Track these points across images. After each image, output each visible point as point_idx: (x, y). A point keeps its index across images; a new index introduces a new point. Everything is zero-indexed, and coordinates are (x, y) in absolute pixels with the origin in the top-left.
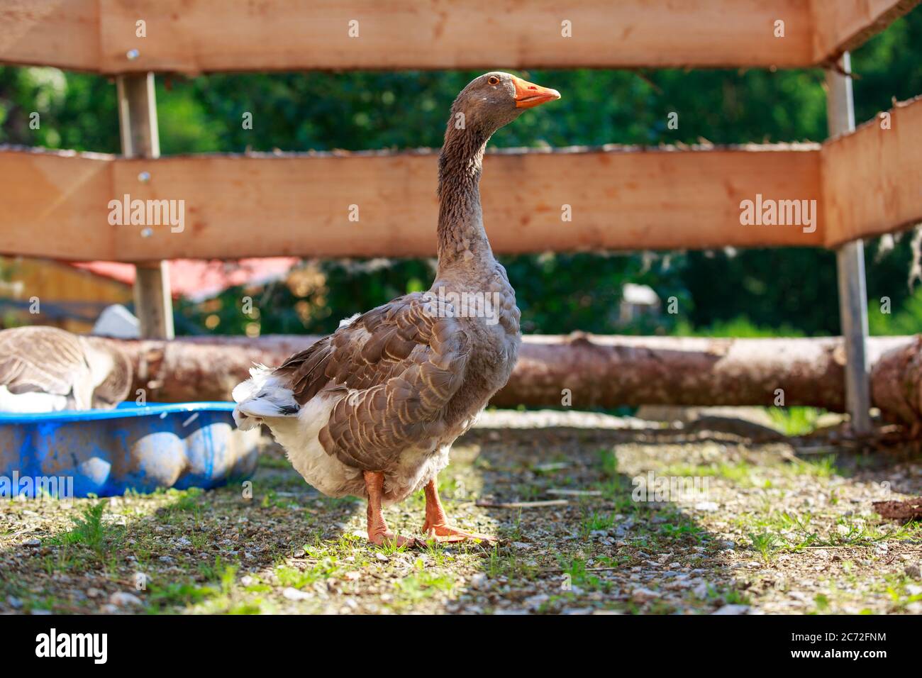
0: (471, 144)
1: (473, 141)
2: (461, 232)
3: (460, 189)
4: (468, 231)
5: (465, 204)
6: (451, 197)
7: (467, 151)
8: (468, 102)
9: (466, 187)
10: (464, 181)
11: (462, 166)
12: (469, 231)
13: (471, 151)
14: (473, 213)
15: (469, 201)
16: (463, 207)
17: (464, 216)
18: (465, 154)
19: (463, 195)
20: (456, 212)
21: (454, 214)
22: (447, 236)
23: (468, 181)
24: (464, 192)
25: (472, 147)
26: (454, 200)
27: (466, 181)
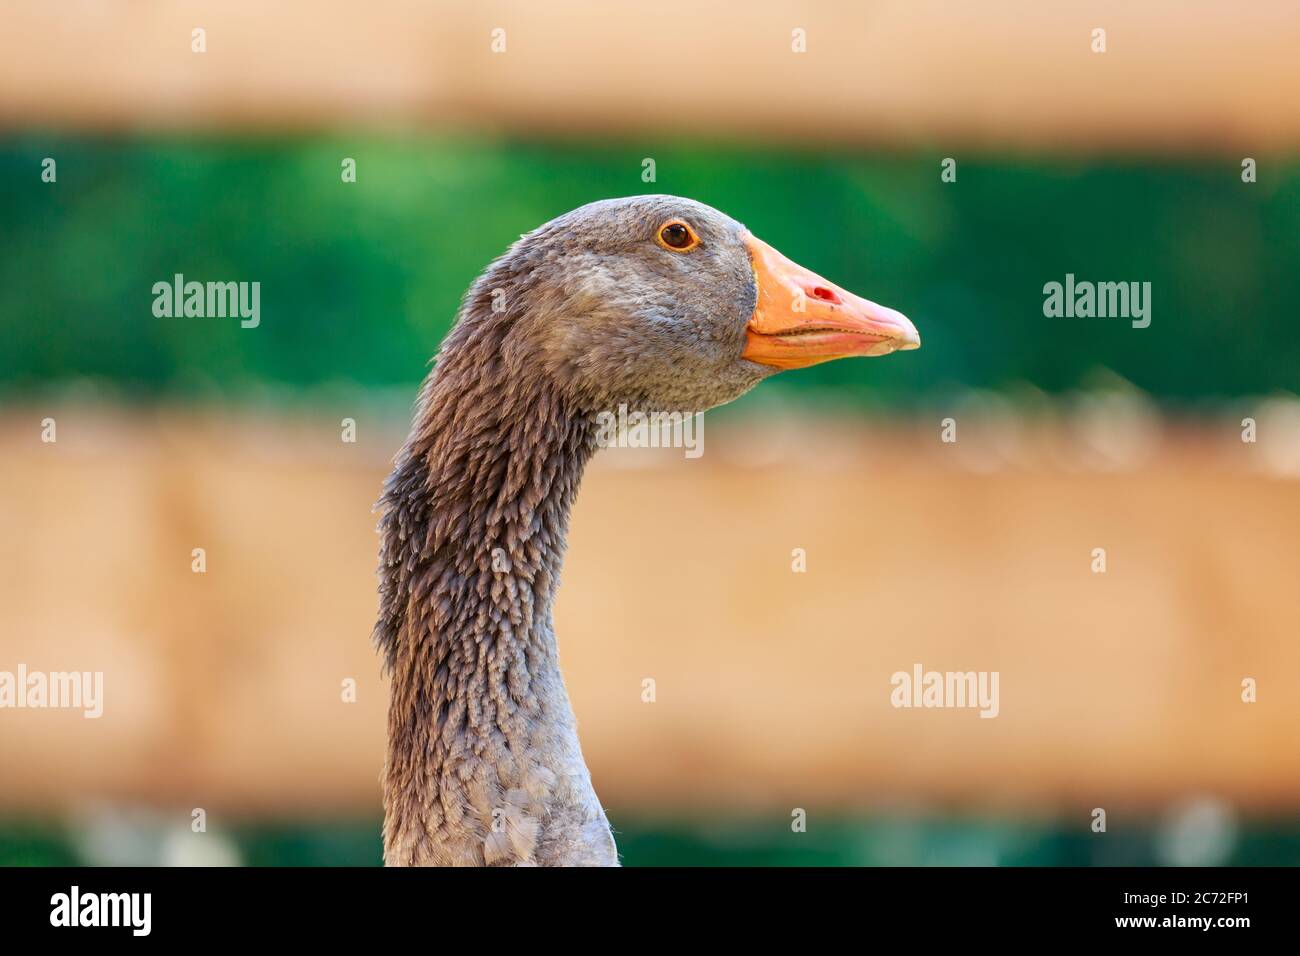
0: (542, 453)
1: (554, 442)
2: (503, 787)
3: (481, 622)
4: (530, 786)
5: (506, 680)
6: (449, 654)
7: (521, 479)
8: (561, 294)
9: (506, 615)
10: (496, 592)
11: (492, 534)
12: (537, 784)
13: (537, 480)
14: (537, 717)
15: (520, 669)
16: (499, 691)
17: (506, 728)
18: (509, 489)
19: (494, 644)
20: (474, 712)
21: (466, 719)
22: (448, 798)
23: (512, 593)
24: (498, 632)
25: (545, 468)
26: (462, 664)
27: (504, 594)
